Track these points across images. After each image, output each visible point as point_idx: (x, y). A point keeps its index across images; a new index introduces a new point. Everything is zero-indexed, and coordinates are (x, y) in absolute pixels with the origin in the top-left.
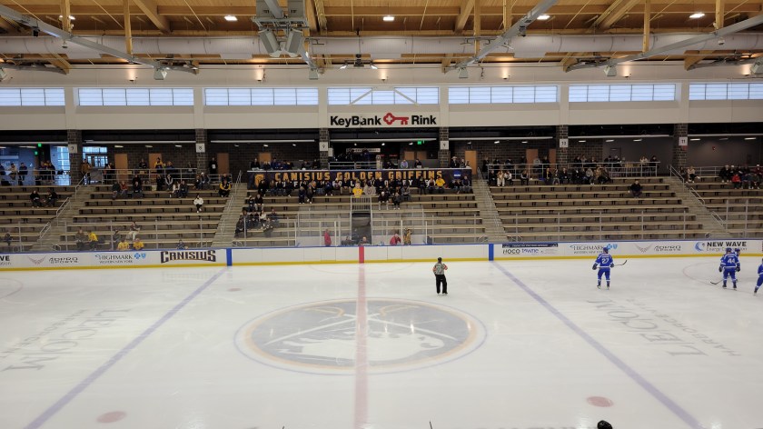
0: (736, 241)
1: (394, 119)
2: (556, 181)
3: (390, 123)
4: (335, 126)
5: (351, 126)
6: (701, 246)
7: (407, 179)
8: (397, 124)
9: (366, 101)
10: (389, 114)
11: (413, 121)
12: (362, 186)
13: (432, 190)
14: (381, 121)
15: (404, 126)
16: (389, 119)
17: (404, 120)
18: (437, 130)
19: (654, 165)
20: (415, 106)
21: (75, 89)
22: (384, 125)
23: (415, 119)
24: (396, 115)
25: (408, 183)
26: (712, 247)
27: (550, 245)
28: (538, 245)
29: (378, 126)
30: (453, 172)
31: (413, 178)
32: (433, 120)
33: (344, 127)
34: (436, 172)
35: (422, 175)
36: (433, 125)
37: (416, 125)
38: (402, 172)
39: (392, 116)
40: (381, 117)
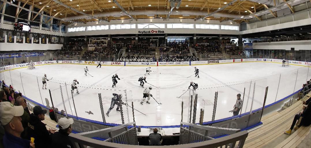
1: (154, 32)
4: (139, 33)
5: (143, 33)
8: (155, 33)
9: (147, 27)
10: (153, 30)
11: (158, 32)
14: (151, 32)
15: (156, 33)
17: (156, 32)
18: (165, 34)
20: (159, 28)
21: (87, 27)
22: (151, 33)
32: (163, 32)
33: (141, 33)
40: (151, 31)
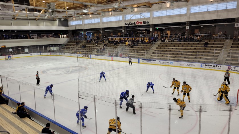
0: (217, 65)
1: (139, 23)
2: (182, 41)
3: (138, 24)
4: (126, 26)
5: (129, 25)
6: (203, 66)
7: (140, 40)
8: (139, 24)
9: (133, 18)
10: (138, 21)
11: (143, 23)
12: (128, 41)
13: (145, 43)
14: (136, 24)
15: (141, 25)
16: (138, 23)
17: (141, 23)
18: (149, 25)
19: (224, 35)
20: (144, 18)
21: (84, 20)
22: (136, 25)
23: (144, 22)
24: (139, 22)
25: (140, 41)
26: (207, 66)
27: (154, 61)
28: (151, 60)
29: (135, 25)
30: (151, 38)
31: (141, 39)
32: (148, 22)
33: (127, 26)
34: (147, 38)
35: (144, 38)
36: (148, 24)
37: (144, 24)
38: (139, 38)
39: (138, 22)
40: (136, 22)
